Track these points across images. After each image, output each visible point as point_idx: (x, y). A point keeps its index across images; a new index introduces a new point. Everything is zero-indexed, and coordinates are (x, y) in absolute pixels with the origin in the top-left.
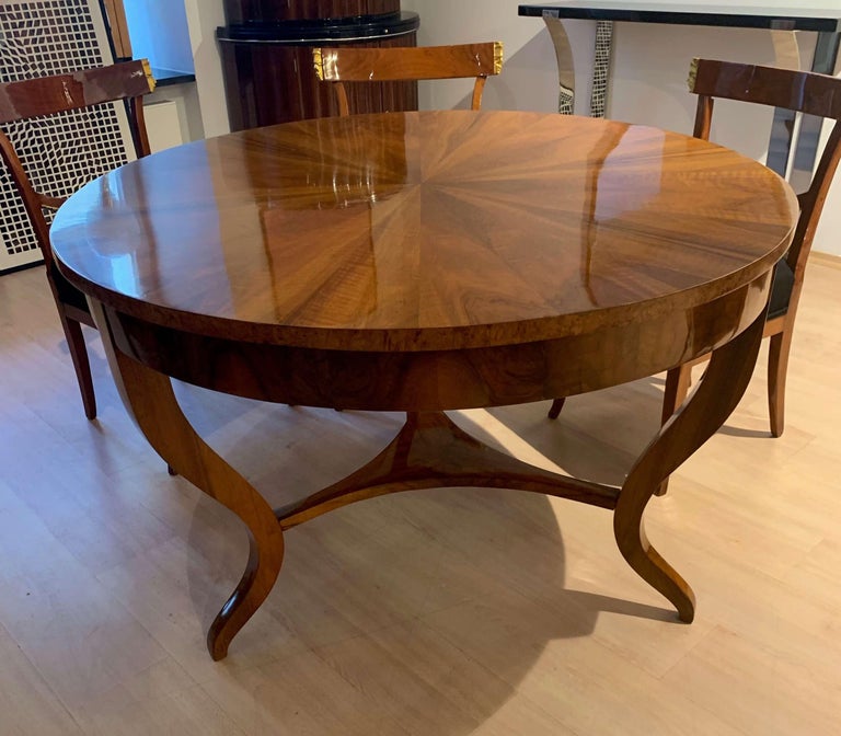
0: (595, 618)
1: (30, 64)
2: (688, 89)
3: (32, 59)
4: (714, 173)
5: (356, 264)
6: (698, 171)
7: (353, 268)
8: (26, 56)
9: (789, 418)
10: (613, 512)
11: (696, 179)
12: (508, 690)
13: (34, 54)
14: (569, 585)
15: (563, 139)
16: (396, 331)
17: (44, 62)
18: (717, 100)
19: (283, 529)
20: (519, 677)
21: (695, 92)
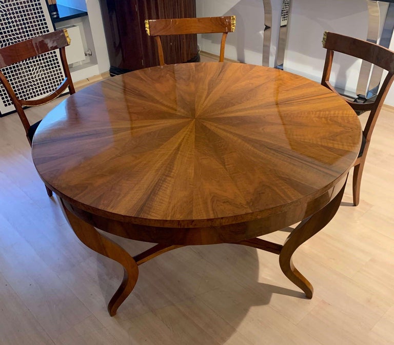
0: (271, 296)
1: (8, 13)
2: (322, 45)
3: (8, 10)
4: (327, 113)
5: (167, 176)
6: (320, 111)
7: (165, 179)
8: (6, 9)
9: (362, 196)
10: (279, 256)
11: (319, 117)
12: (233, 330)
13: (9, 8)
14: (260, 281)
15: (261, 85)
16: (183, 221)
17: (14, 11)
18: (335, 53)
19: (138, 265)
20: (238, 324)
21: (325, 48)
